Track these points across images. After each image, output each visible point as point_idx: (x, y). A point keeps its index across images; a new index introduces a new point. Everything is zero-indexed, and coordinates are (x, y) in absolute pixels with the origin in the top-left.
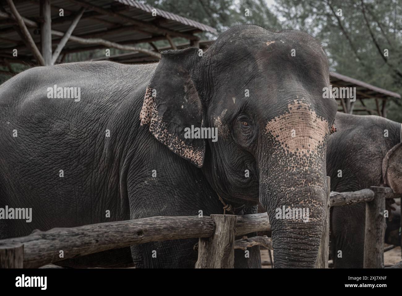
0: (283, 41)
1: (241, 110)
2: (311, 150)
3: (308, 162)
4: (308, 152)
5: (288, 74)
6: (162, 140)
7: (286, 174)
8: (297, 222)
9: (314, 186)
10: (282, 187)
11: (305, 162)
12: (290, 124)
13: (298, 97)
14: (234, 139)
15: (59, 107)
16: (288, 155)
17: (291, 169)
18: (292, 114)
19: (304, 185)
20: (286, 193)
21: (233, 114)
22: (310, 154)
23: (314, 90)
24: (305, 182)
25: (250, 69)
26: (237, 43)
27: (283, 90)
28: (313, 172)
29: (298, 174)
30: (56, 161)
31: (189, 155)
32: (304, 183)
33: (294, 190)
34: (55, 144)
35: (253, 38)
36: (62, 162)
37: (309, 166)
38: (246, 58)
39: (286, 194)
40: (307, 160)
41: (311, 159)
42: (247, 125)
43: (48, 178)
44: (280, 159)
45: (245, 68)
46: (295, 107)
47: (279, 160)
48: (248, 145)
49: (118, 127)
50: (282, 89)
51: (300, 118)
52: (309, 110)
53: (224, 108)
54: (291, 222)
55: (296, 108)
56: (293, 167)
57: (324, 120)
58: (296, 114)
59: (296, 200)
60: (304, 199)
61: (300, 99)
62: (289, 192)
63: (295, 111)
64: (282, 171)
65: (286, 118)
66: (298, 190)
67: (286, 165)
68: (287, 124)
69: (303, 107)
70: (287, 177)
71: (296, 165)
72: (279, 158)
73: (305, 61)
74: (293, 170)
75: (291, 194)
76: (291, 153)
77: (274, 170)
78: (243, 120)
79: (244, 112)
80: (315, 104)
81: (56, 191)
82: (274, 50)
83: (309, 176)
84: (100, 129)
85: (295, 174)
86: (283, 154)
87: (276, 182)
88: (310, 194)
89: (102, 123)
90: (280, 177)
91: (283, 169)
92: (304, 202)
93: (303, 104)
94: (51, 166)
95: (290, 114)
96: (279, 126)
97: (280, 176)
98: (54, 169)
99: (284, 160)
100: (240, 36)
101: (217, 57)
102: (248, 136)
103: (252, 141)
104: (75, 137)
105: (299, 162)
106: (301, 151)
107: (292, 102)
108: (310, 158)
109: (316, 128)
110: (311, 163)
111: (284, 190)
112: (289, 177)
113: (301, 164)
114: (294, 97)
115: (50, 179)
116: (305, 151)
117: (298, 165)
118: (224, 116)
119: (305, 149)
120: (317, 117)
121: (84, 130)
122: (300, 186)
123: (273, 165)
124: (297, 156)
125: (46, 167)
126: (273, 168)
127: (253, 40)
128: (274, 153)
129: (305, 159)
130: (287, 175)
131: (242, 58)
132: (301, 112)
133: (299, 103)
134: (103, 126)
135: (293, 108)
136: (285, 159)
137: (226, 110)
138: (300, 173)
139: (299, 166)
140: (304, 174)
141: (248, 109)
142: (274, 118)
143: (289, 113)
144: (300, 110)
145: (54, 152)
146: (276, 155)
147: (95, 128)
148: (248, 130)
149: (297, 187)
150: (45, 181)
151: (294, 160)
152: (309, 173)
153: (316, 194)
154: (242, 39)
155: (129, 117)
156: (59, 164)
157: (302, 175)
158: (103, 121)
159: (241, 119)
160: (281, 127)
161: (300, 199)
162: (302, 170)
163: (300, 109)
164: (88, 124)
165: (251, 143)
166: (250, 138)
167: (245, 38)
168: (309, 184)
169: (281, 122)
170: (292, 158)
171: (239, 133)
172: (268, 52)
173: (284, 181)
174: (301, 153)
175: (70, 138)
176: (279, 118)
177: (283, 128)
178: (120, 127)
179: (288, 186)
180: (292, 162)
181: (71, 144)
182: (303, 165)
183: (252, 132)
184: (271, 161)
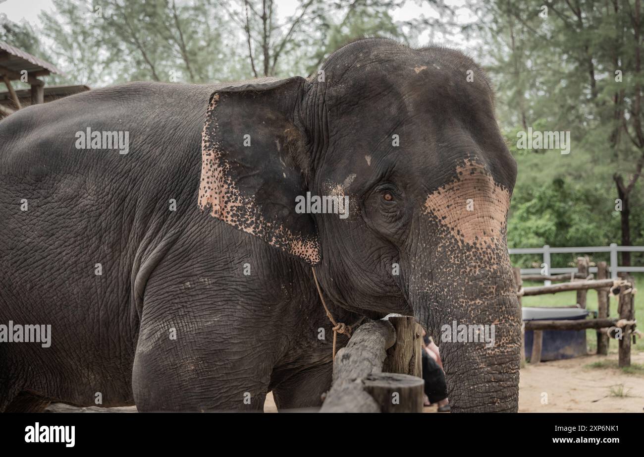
0: (438, 66)
1: (382, 177)
2: (495, 237)
3: (495, 256)
4: (492, 240)
5: (449, 119)
6: (261, 235)
7: (465, 278)
8: (494, 354)
9: (508, 294)
10: (461, 300)
11: (491, 257)
12: (462, 198)
13: (469, 155)
14: (366, 220)
15: (66, 155)
16: (463, 247)
17: (471, 270)
18: (464, 182)
19: (495, 295)
20: (470, 309)
21: (366, 182)
22: (496, 244)
23: (485, 143)
24: (496, 290)
25: (394, 110)
26: (368, 68)
27: (446, 144)
28: (504, 271)
29: (483, 277)
30: (65, 242)
31: (297, 250)
32: (494, 291)
33: (481, 304)
34: (64, 214)
35: (393, 61)
36: (75, 242)
37: (497, 264)
38: (386, 93)
39: (470, 311)
40: (493, 253)
41: (498, 252)
42: (391, 200)
43: (55, 269)
44: (451, 254)
45: (384, 108)
46: (466, 170)
47: (449, 255)
48: (393, 230)
49: (160, 188)
50: (443, 142)
51: (475, 188)
52: (486, 174)
53: (350, 172)
54: (485, 355)
55: (469, 173)
56: (475, 267)
57: (505, 188)
58: (469, 181)
59: (487, 319)
60: (499, 317)
61: (472, 158)
62: (474, 307)
63: (468, 177)
64: (458, 274)
65: (455, 189)
66: (487, 303)
67: (462, 264)
68: (457, 198)
69: (478, 170)
70: (468, 283)
71: (479, 263)
72: (449, 253)
73: (471, 98)
74: (475, 272)
75: (478, 311)
76: (468, 244)
77: (444, 272)
78: (385, 191)
79: (388, 180)
80: (490, 165)
81: (69, 289)
82: (427, 80)
83: (500, 280)
84: (130, 187)
85: (479, 279)
86: (456, 246)
87: (449, 290)
88: (506, 307)
89: (135, 179)
90: (455, 284)
91: (460, 271)
92: (499, 321)
93: (477, 165)
94: (59, 250)
95: (460, 183)
96: (445, 202)
97: (454, 281)
98: (64, 254)
99: (457, 257)
100: (371, 57)
101: (335, 91)
102: (393, 217)
103: (400, 225)
104: (94, 200)
105: (482, 259)
106: (483, 240)
107: (460, 163)
108: (497, 249)
109: (496, 202)
110: (499, 257)
111: (464, 305)
112: (470, 283)
113: (486, 260)
114: (463, 154)
115: (59, 270)
116: (488, 239)
117: (481, 262)
118: (351, 185)
119: (488, 236)
120: (495, 184)
121: (107, 190)
122: (490, 296)
123: (440, 263)
124: (478, 249)
125: (51, 252)
126: (441, 269)
127: (395, 64)
128: (441, 245)
129: (490, 253)
130: (466, 281)
131: (380, 93)
132: (476, 179)
133: (471, 165)
134: (135, 184)
135: (464, 173)
136: (459, 255)
137: (354, 176)
138: (486, 276)
139: (483, 265)
140: (492, 277)
141: (396, 176)
142: (437, 189)
143: (459, 180)
144: (475, 175)
145: (63, 227)
146: (444, 247)
147: (123, 186)
148: (393, 207)
149: (485, 298)
150: (52, 274)
151: (475, 256)
152: (499, 274)
153: (512, 307)
154: (376, 61)
155: (179, 177)
156: (71, 246)
157: (490, 279)
158: (136, 175)
159: (381, 191)
160: (448, 204)
161: (492, 318)
162: (489, 271)
163: (474, 173)
164: (113, 179)
165: (400, 229)
166: (396, 221)
167: (381, 61)
168: (502, 292)
169: (448, 196)
170: (471, 253)
171: (376, 211)
172: (418, 83)
173: (463, 289)
174: (483, 243)
175: (86, 202)
176: (444, 188)
177: (451, 205)
178: (163, 189)
179: (471, 297)
180: (472, 259)
181: (88, 212)
182: (489, 262)
183: (401, 211)
184: (436, 257)
